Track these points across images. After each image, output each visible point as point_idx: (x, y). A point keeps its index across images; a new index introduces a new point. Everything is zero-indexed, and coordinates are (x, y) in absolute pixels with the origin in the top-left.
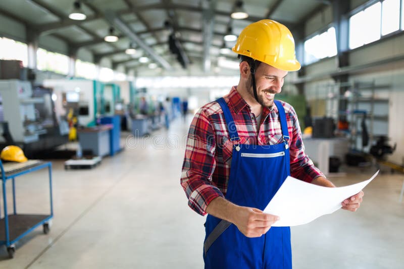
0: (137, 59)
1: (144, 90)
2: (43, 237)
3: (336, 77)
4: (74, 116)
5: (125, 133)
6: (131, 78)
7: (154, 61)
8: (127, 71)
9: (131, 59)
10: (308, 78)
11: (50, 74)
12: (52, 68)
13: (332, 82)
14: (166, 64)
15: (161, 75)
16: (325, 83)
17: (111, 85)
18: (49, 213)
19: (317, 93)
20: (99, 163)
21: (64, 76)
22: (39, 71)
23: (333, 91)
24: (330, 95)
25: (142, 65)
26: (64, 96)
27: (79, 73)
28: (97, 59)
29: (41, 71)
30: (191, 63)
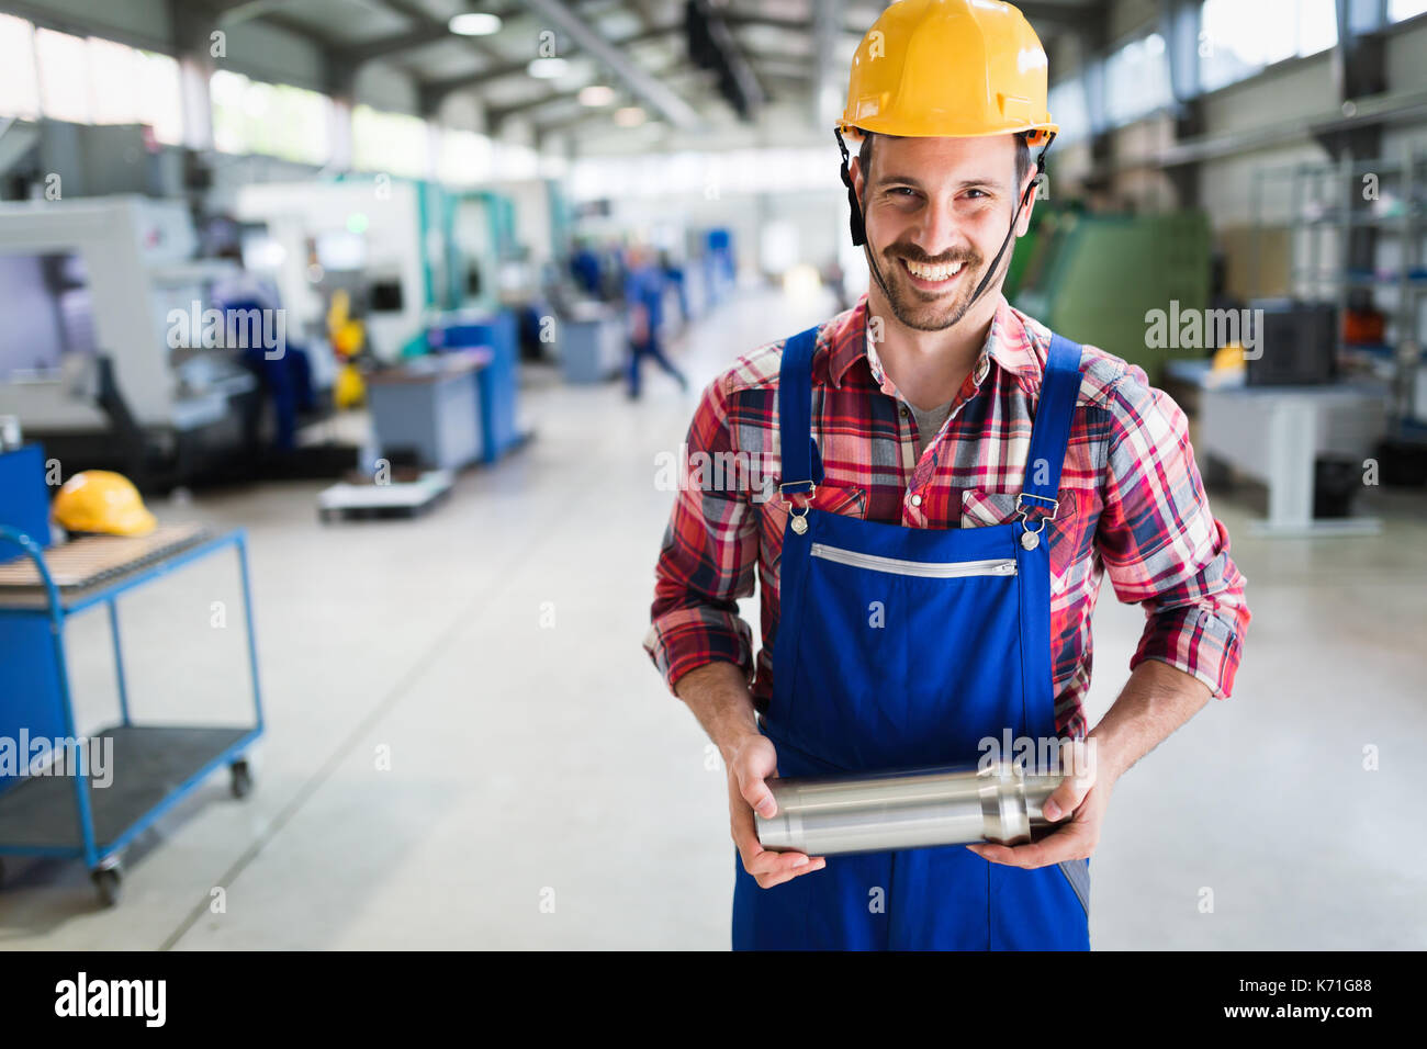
0: (572, 95)
1: (603, 208)
2: (231, 811)
3: (1333, 139)
4: (356, 314)
5: (534, 373)
6: (553, 164)
7: (634, 99)
8: (539, 137)
9: (553, 96)
10: (1215, 144)
11: (266, 166)
12: (267, 142)
13: (1316, 156)
14: (677, 109)
15: (661, 149)
16: (1288, 160)
17: (481, 197)
18: (245, 718)
19: (1256, 201)
20: (441, 499)
21: (309, 171)
22: (223, 156)
23: (1318, 194)
24: (1311, 210)
25: (591, 114)
26: (311, 248)
27: (367, 158)
28: (429, 98)
30: (769, 99)
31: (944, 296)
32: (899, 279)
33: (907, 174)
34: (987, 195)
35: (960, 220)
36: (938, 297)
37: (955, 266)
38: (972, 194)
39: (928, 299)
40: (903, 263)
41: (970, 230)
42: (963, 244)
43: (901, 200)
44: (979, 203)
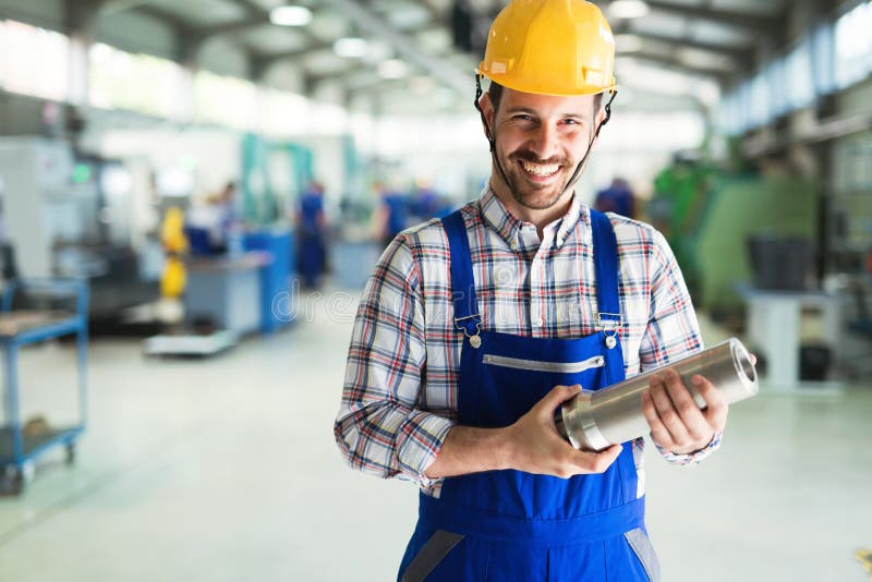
0: (374, 67)
7: (425, 72)
8: (348, 99)
9: (358, 66)
11: (127, 117)
12: (129, 100)
17: (288, 147)
22: (96, 110)
26: (153, 179)
28: (258, 65)
29: (103, 110)
31: (548, 186)
32: (518, 175)
33: (529, 107)
34: (578, 123)
35: (560, 138)
36: (544, 187)
37: (555, 167)
38: (568, 122)
39: (537, 188)
40: (521, 164)
41: (567, 144)
42: (561, 154)
43: (523, 123)
44: (571, 128)
